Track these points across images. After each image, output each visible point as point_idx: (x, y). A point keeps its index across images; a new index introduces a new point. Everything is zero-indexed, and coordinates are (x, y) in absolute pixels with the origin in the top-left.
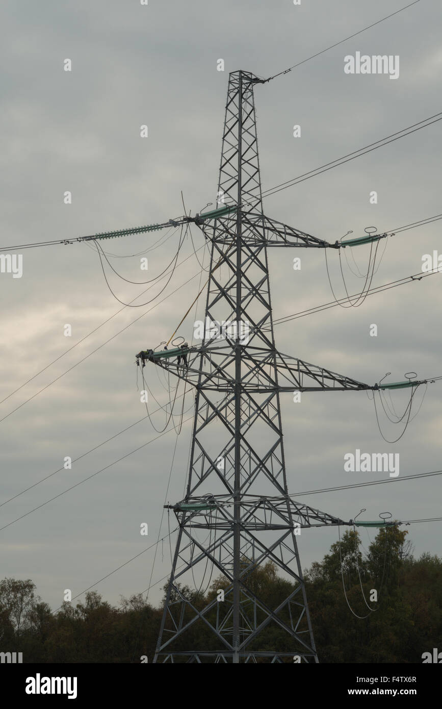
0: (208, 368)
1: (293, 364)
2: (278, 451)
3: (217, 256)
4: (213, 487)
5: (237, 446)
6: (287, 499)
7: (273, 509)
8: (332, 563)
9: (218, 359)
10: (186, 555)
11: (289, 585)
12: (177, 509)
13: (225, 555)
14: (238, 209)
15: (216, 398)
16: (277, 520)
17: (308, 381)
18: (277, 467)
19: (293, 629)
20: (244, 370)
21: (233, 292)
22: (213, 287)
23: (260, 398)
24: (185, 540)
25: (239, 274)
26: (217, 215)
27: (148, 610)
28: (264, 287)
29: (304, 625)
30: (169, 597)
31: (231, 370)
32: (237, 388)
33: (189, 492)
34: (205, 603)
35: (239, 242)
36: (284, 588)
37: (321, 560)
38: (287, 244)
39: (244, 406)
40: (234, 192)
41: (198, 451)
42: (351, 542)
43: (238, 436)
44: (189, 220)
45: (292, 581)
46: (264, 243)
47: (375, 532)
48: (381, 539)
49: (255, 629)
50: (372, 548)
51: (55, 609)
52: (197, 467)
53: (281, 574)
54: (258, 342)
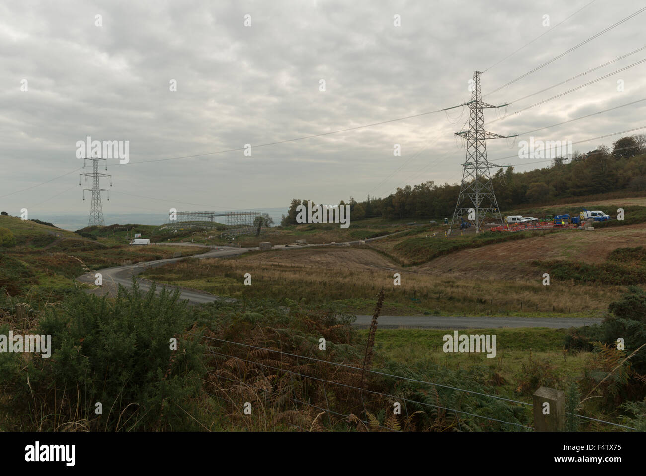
0: (470, 136)
1: (488, 133)
2: (485, 152)
3: (471, 112)
4: (471, 160)
5: (476, 151)
6: (487, 162)
7: (484, 164)
8: (497, 174)
9: (472, 134)
10: (466, 174)
11: (488, 180)
12: (464, 165)
13: (474, 174)
14: (476, 101)
15: (472, 141)
16: (485, 166)
17: (492, 137)
18: (485, 155)
19: (489, 189)
20: (478, 135)
21: (475, 119)
22: (471, 118)
23: (481, 141)
24: (465, 171)
25: (476, 115)
26: (471, 103)
27: (458, 186)
28: (482, 117)
29: (491, 188)
30: (462, 183)
31: (475, 136)
32: (476, 139)
33: (466, 161)
34: (470, 184)
35: (476, 108)
36: (486, 180)
37: (495, 174)
38: (487, 108)
39: (478, 143)
40: (475, 98)
41: (468, 153)
42: (501, 170)
43: (477, 149)
44: (465, 104)
45: (489, 179)
46: (482, 108)
47: (507, 168)
48: (508, 169)
49: (481, 189)
50: (506, 171)
51: (438, 186)
52: (468, 156)
53: (486, 177)
54: (481, 129)
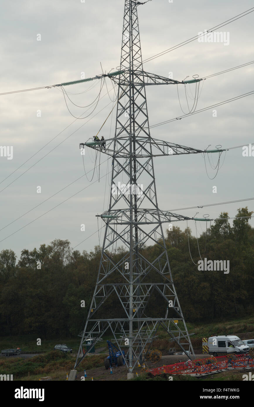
1: (159, 143)
2: (153, 187)
3: (121, 92)
6: (158, 209)
7: (151, 214)
10: (110, 238)
14: (131, 69)
15: (122, 161)
16: (153, 219)
19: (161, 272)
22: (120, 107)
24: (109, 231)
25: (132, 100)
28: (144, 107)
29: (166, 270)
32: (131, 157)
33: (110, 208)
38: (155, 84)
40: (129, 61)
43: (131, 180)
44: (105, 76)
46: (143, 85)
54: (142, 134)
